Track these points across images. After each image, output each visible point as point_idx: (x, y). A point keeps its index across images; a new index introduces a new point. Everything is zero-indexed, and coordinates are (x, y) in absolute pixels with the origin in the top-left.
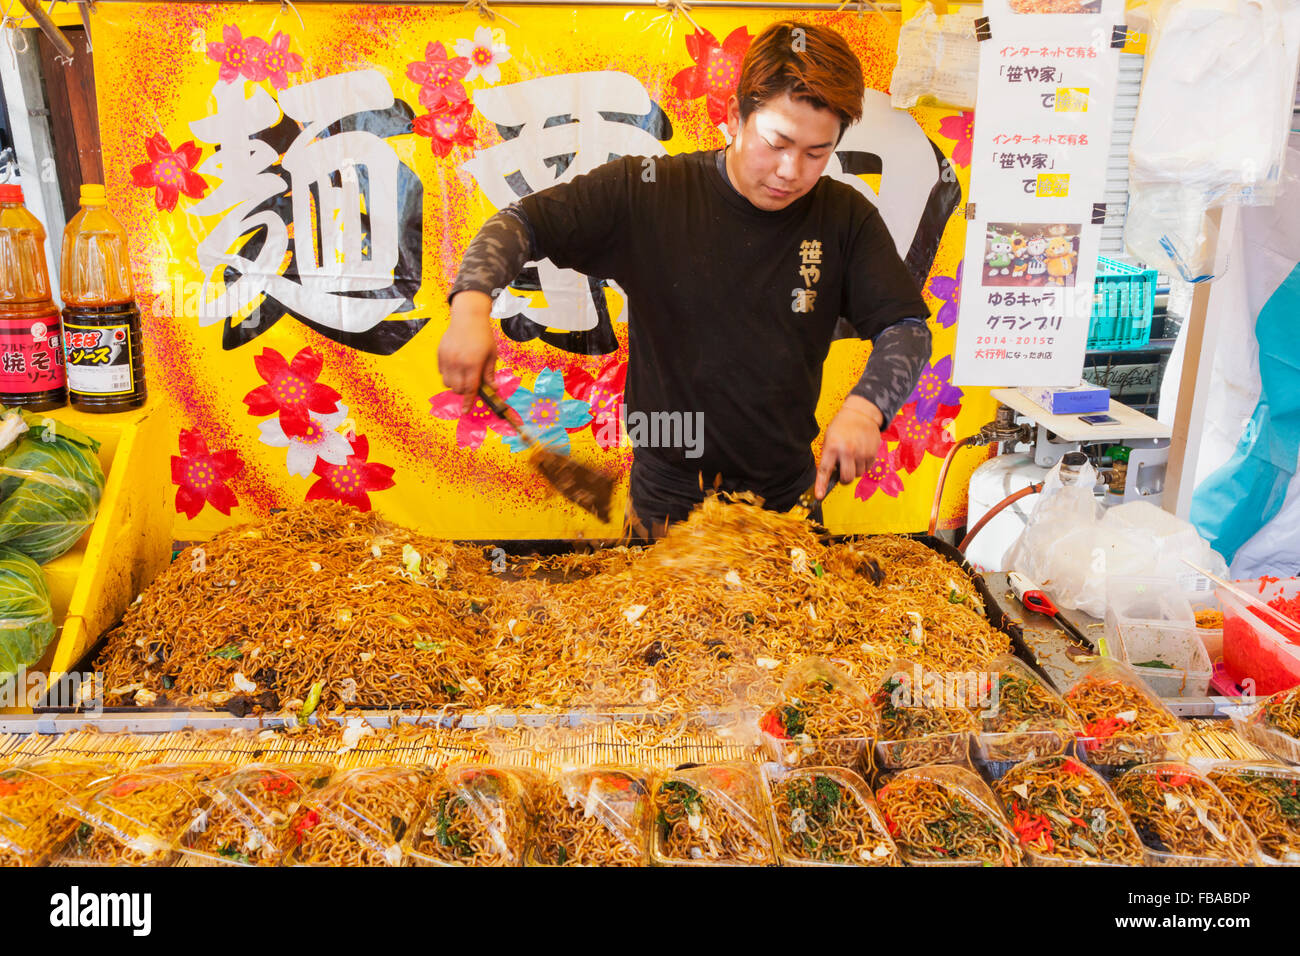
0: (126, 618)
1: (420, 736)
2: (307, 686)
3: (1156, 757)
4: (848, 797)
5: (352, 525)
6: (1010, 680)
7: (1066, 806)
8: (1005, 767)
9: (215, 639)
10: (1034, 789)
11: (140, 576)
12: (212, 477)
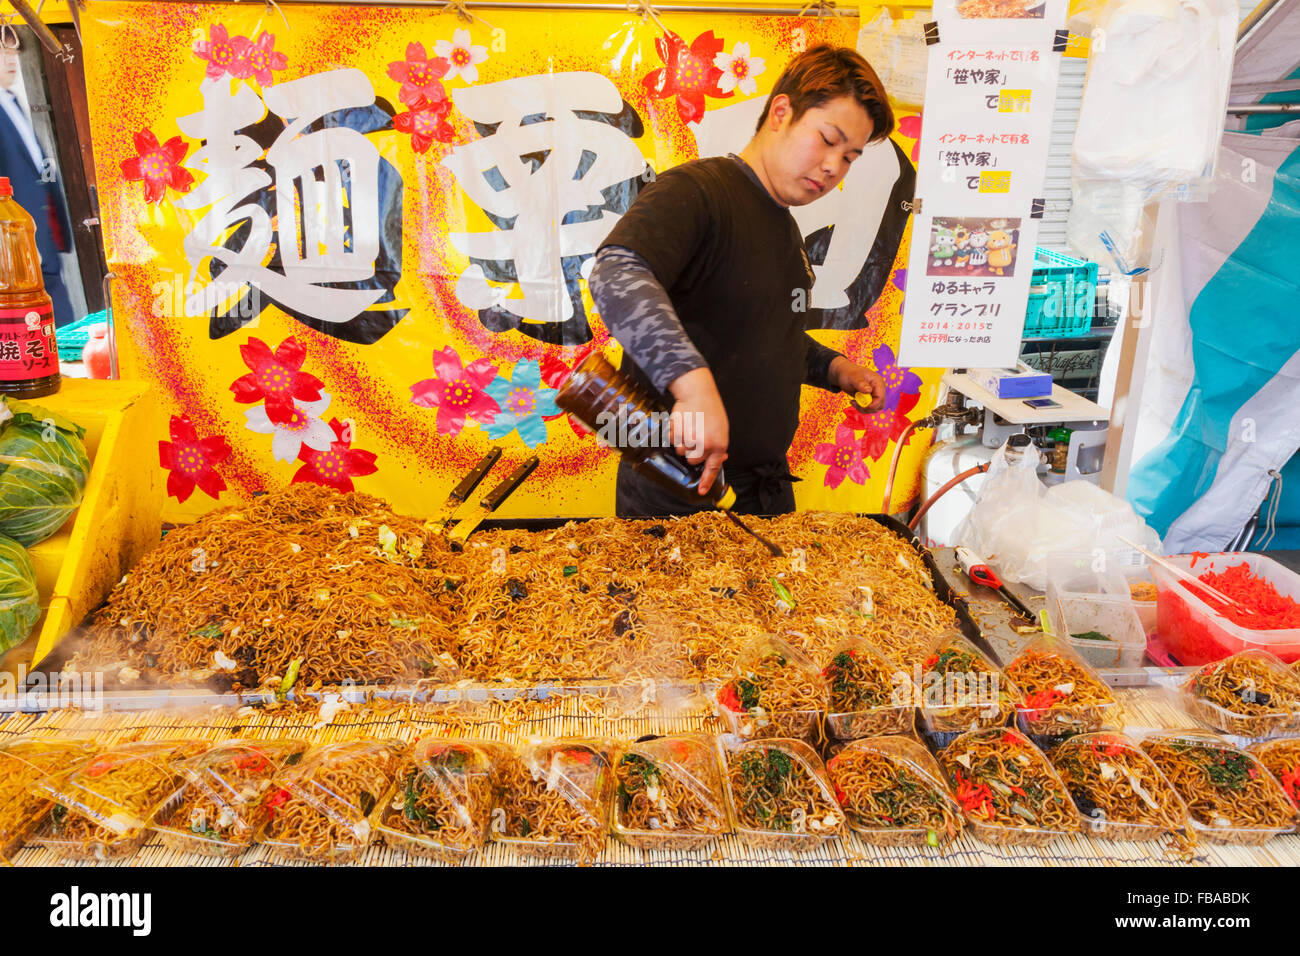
0: (111, 598)
1: (393, 710)
2: (285, 662)
3: (1093, 727)
4: (799, 768)
5: (332, 507)
6: (955, 654)
7: (1007, 776)
8: (949, 738)
9: (197, 618)
10: (977, 759)
11: (127, 557)
12: (201, 462)
